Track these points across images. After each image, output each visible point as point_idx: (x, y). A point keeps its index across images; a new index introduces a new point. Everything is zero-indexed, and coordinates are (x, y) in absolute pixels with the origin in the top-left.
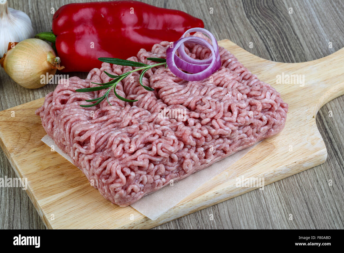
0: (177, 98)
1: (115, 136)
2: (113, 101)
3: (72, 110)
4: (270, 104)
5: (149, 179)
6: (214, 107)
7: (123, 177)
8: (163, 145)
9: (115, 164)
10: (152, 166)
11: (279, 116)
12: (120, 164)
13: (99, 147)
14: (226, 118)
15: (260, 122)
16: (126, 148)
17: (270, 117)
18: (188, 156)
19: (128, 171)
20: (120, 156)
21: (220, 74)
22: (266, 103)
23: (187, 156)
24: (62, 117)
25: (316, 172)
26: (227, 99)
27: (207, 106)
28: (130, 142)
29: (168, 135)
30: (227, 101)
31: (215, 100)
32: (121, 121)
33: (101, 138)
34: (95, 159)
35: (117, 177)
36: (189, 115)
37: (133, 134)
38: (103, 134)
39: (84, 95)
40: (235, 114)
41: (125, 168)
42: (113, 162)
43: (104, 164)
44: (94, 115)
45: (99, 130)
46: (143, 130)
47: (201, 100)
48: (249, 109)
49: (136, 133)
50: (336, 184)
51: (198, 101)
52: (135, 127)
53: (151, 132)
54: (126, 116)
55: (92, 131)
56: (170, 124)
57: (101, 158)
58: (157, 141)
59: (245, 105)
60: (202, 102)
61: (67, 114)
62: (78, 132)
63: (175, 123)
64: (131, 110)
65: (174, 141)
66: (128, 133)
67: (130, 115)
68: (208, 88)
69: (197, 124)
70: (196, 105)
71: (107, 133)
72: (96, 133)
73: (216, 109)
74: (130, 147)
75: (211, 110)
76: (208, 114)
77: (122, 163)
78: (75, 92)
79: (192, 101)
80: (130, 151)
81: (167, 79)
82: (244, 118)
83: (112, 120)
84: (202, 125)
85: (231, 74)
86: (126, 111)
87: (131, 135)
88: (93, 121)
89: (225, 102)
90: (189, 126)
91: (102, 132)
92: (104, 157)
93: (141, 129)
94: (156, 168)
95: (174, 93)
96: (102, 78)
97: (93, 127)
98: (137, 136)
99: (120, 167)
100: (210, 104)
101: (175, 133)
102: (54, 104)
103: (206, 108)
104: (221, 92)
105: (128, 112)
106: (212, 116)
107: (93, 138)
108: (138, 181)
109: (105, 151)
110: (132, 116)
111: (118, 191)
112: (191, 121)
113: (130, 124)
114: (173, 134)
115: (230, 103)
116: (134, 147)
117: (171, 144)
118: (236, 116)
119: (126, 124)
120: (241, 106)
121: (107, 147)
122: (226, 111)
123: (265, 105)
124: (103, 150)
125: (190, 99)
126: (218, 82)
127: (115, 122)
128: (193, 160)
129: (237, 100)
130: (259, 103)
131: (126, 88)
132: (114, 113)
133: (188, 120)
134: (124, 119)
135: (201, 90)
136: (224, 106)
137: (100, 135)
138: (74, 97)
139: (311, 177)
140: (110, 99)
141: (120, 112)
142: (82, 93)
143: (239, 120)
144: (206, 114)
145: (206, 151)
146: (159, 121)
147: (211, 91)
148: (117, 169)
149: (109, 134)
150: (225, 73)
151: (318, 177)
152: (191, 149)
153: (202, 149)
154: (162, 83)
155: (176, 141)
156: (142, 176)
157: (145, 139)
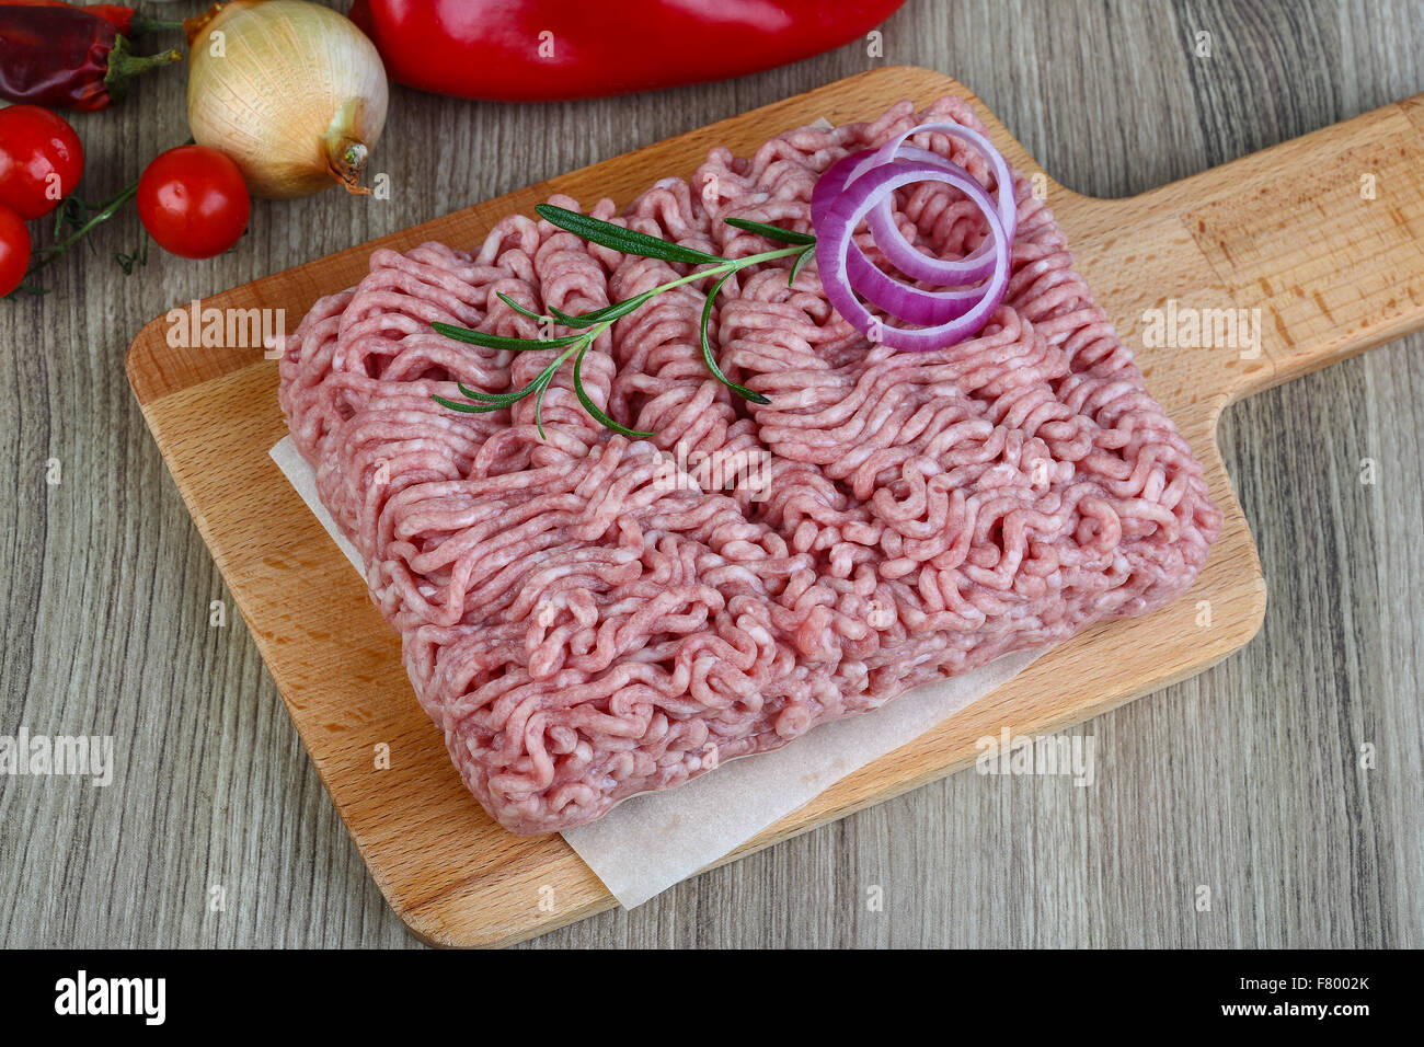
0: (808, 439)
1: (547, 583)
2: (565, 407)
3: (402, 416)
5: (640, 766)
6: (938, 519)
7: (544, 762)
8: (718, 667)
9: (526, 709)
10: (663, 725)
11: (1180, 561)
12: (543, 709)
13: (479, 608)
14: (974, 571)
15: (1104, 581)
16: (580, 647)
17: (1142, 562)
18: (801, 693)
19: (567, 742)
20: (551, 678)
21: (994, 353)
22: (1140, 520)
23: (799, 694)
24: (360, 437)
25: (1254, 829)
26: (997, 484)
27: (915, 504)
28: (599, 625)
29: (742, 621)
30: (994, 494)
31: (950, 480)
32: (581, 511)
33: (491, 577)
34: (458, 651)
35: (525, 754)
36: (840, 528)
37: (613, 588)
38: (502, 561)
39: (458, 352)
40: (1015, 556)
41: (559, 729)
42: (518, 694)
43: (487, 691)
44: (483, 451)
45: (490, 537)
46: (653, 578)
47: (900, 466)
48: (1070, 533)
49: (626, 589)
50: (1313, 899)
51: (886, 470)
52: (627, 556)
53: (682, 597)
54: (601, 494)
55: (463, 544)
56: (759, 560)
57: (479, 663)
58: (697, 643)
59: (1058, 523)
60: (900, 476)
61: (380, 432)
62: (412, 532)
63: (780, 563)
64: (626, 468)
65: (760, 649)
66: (598, 577)
67: (615, 495)
68: (936, 413)
69: (864, 574)
70: (877, 486)
71: (520, 559)
72: (476, 554)
73: (946, 529)
74: (592, 649)
75: (926, 528)
76: (911, 544)
77: (550, 708)
78: (426, 328)
79: (864, 468)
80: (590, 664)
81: (789, 333)
82: (1044, 578)
83: (546, 503)
84: (880, 579)
85: (1035, 359)
86: (605, 469)
87: (606, 592)
88: (476, 487)
89: (985, 498)
90: (830, 574)
91: (501, 553)
92: (489, 658)
93: (647, 569)
94: (676, 730)
95: (803, 412)
96: (538, 267)
97: (470, 520)
98: (628, 605)
99: (544, 721)
100: (928, 497)
101: (771, 614)
102: (337, 362)
103: (911, 516)
104: (979, 442)
105: (613, 479)
106: (924, 554)
107: (462, 577)
108: (599, 772)
109: (499, 632)
110: (625, 501)
111: (518, 802)
112: (843, 560)
113: (610, 539)
114: (765, 616)
115: (1005, 507)
116: (608, 651)
117: (748, 667)
118: (1014, 568)
119: (594, 532)
120: (1042, 528)
121: (509, 615)
122: (982, 538)
123: (1134, 523)
124: (493, 622)
125: (856, 457)
126: (978, 381)
127: (554, 510)
128: (818, 701)
129: (1034, 488)
130: (1113, 522)
131: (624, 336)
132: (561, 464)
133: (833, 553)
134: (591, 507)
135: (907, 420)
136: (978, 517)
137: (489, 565)
138: (419, 353)
139: (1228, 850)
140: (554, 397)
141: (582, 470)
142: (452, 344)
143: (1021, 587)
144: (903, 537)
145: (875, 674)
146: (721, 538)
147: (941, 431)
148: (528, 730)
149: (526, 564)
150: (1012, 352)
151: (1255, 855)
152: (821, 672)
153: (863, 669)
154: (765, 350)
155: (767, 651)
156: (616, 758)
157: (656, 621)
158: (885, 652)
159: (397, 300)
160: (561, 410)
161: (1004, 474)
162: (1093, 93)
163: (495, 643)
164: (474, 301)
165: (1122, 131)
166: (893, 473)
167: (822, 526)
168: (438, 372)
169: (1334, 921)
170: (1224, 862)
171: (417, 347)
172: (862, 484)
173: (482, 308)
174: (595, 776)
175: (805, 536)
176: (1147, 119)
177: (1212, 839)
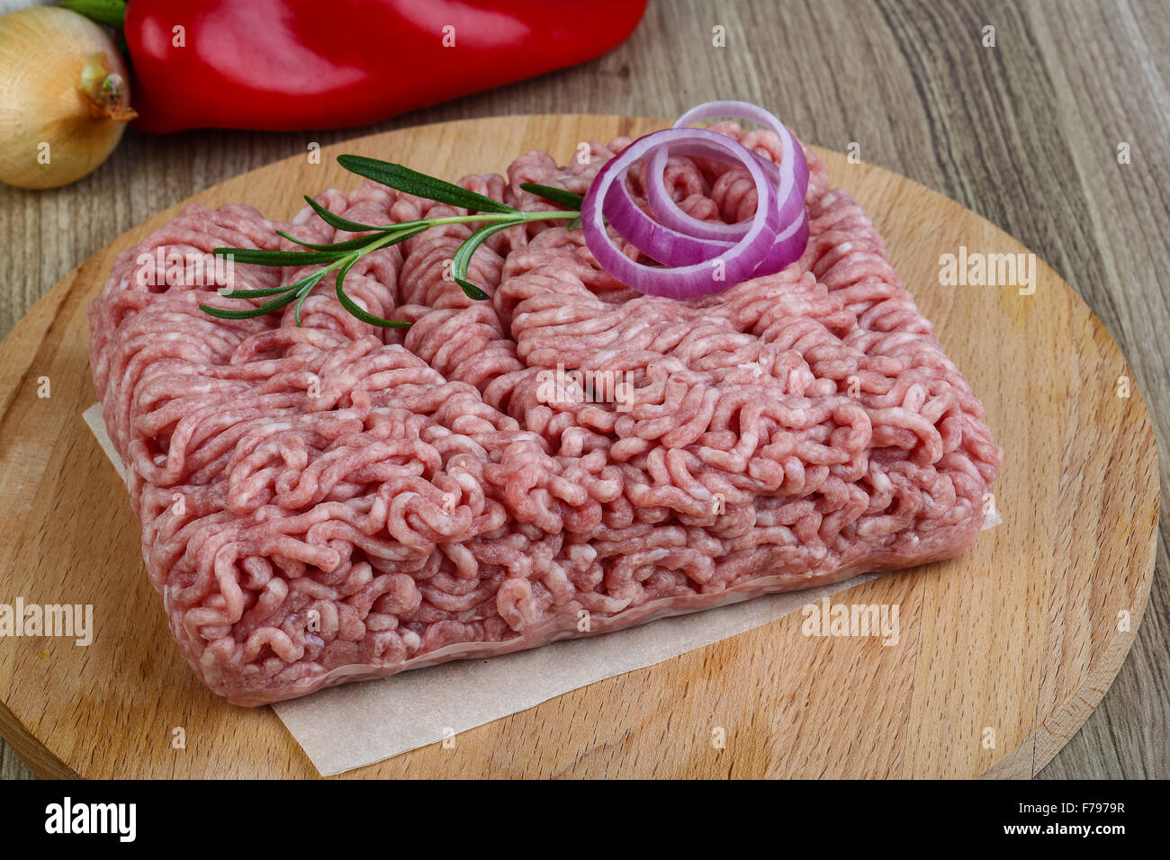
0: (557, 343)
1: (264, 434)
2: (324, 312)
3: (166, 315)
4: (914, 433)
5: (345, 621)
6: (673, 403)
7: (233, 594)
8: (415, 502)
9: (221, 538)
10: (364, 573)
11: (950, 488)
12: (238, 540)
13: (202, 466)
14: (706, 452)
15: (861, 495)
16: (282, 485)
17: (905, 482)
18: (521, 564)
19: (260, 573)
20: (249, 512)
21: (766, 288)
22: (895, 426)
23: (517, 564)
26: (742, 380)
27: (652, 391)
28: (306, 466)
29: (450, 469)
30: (736, 387)
31: (693, 377)
33: (214, 435)
35: (215, 586)
36: (575, 414)
37: (329, 440)
38: (227, 421)
40: (751, 440)
41: (250, 559)
44: (239, 348)
45: (221, 402)
46: (370, 432)
47: (645, 364)
48: (823, 438)
49: (342, 440)
51: (632, 367)
52: (348, 415)
53: (395, 447)
54: (339, 372)
55: (191, 404)
56: (488, 434)
57: (188, 506)
58: (400, 482)
60: (645, 376)
62: (150, 400)
63: (508, 435)
64: (371, 357)
65: (466, 495)
66: (316, 432)
67: (352, 373)
68: (692, 327)
69: (593, 453)
71: (246, 420)
72: (202, 413)
73: (680, 410)
75: (661, 410)
76: (643, 423)
77: (245, 539)
79: (607, 364)
80: (291, 500)
81: (560, 268)
82: (782, 464)
84: (611, 460)
86: (348, 354)
87: (324, 447)
89: (727, 390)
90: (560, 452)
91: (229, 414)
92: (199, 503)
93: (367, 427)
94: (381, 584)
97: (205, 389)
98: (339, 453)
99: (236, 548)
100: (667, 386)
101: (485, 469)
103: (649, 400)
104: (732, 349)
105: (354, 362)
106: (654, 432)
107: (185, 430)
109: (217, 487)
110: (360, 379)
111: (212, 641)
112: (574, 441)
113: (341, 408)
114: (477, 469)
115: (745, 399)
116: (309, 487)
117: (446, 504)
118: (749, 451)
119: (325, 402)
120: (783, 419)
121: (227, 469)
122: (719, 424)
123: (888, 430)
124: (213, 479)
125: (603, 358)
126: (750, 314)
127: (293, 390)
129: (785, 391)
130: (864, 424)
131: (407, 277)
132: (310, 354)
133: (565, 435)
134: (327, 382)
135: (661, 332)
136: (716, 406)
137: (214, 424)
140: (316, 303)
141: (327, 356)
143: (755, 471)
144: (636, 420)
145: (607, 564)
146: (454, 415)
147: (696, 341)
148: (219, 554)
149: (251, 424)
150: (787, 289)
152: (542, 545)
153: (592, 554)
154: (536, 280)
155: (473, 500)
156: (316, 605)
157: (364, 466)
159: (189, 236)
161: (750, 370)
163: (210, 495)
167: (556, 412)
174: (294, 624)
175: (539, 417)
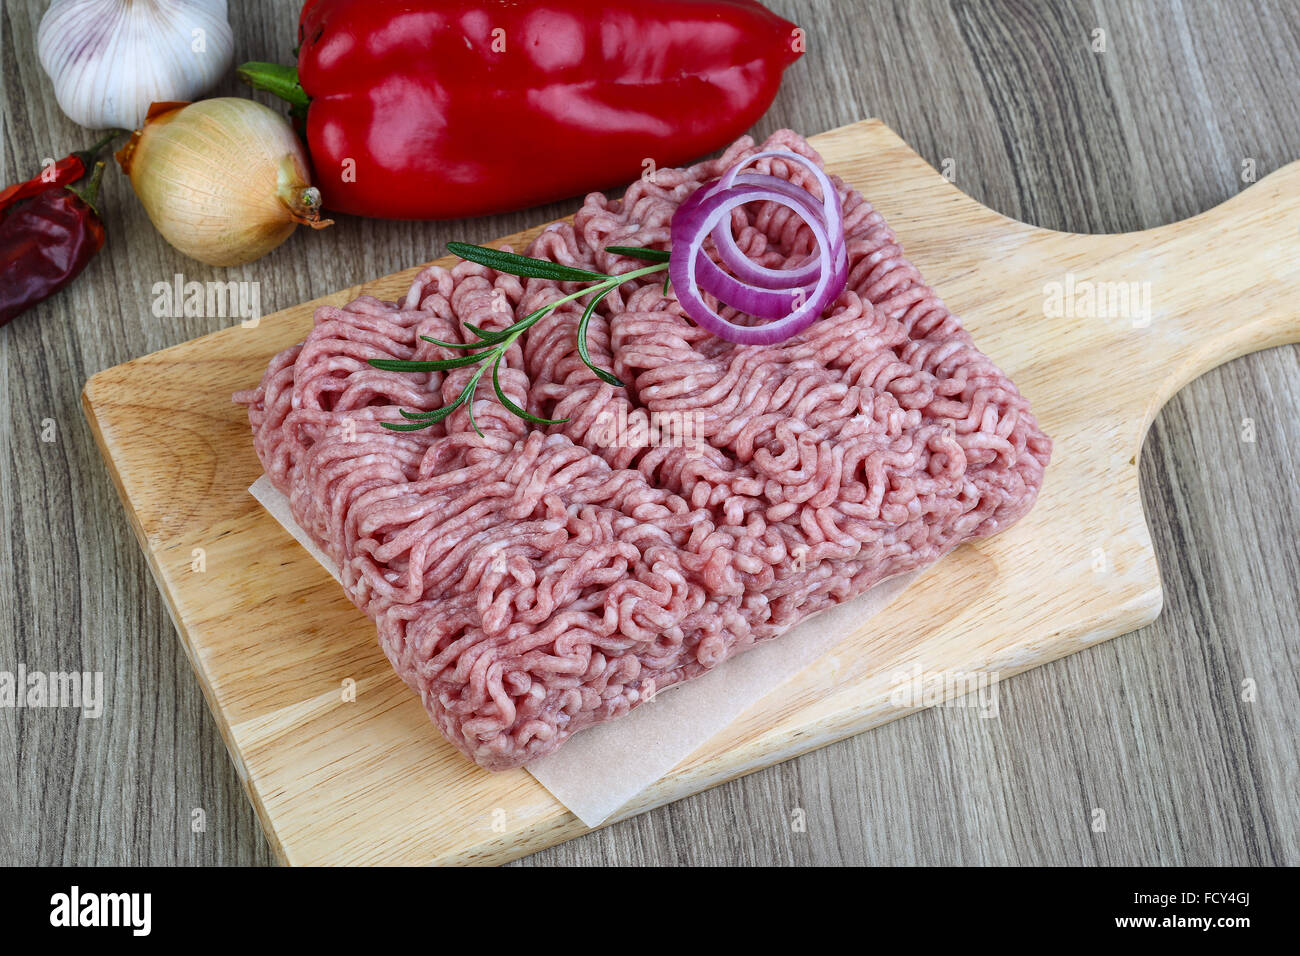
1: (490, 555)
2: (489, 415)
4: (993, 450)
5: (587, 699)
6: (810, 467)
7: (506, 704)
8: (640, 606)
9: (485, 660)
10: (601, 663)
11: (1021, 483)
12: (499, 659)
13: (436, 584)
14: (846, 506)
15: (958, 505)
16: (523, 604)
17: (988, 487)
18: (715, 625)
19: (523, 684)
20: (502, 632)
21: (841, 329)
22: (981, 449)
23: (713, 626)
24: (321, 459)
25: (1121, 656)
26: (857, 433)
27: (789, 457)
28: (537, 584)
29: (656, 567)
30: (854, 441)
31: (816, 435)
32: (511, 495)
33: (443, 557)
34: (423, 623)
35: (489, 699)
36: (729, 485)
37: (546, 553)
38: (451, 543)
39: (395, 381)
40: (879, 490)
41: (514, 674)
42: (477, 650)
43: (450, 651)
44: (426, 459)
45: (438, 524)
46: (578, 540)
47: (773, 429)
48: (924, 467)
49: (556, 553)
50: (1179, 706)
51: (762, 434)
52: (554, 526)
53: (604, 553)
54: (527, 479)
55: (416, 533)
56: (666, 517)
57: (441, 629)
58: (621, 588)
59: (911, 458)
60: (774, 437)
61: (338, 453)
62: (372, 528)
63: (683, 518)
64: (546, 456)
65: (674, 588)
66: (531, 546)
67: (539, 478)
68: (798, 382)
69: (754, 520)
70: (756, 447)
71: (465, 539)
72: (428, 540)
73: (817, 474)
74: (534, 604)
75: (801, 475)
76: (790, 489)
77: (505, 657)
78: (367, 366)
79: (743, 433)
80: (534, 617)
81: (668, 334)
82: (906, 505)
83: (481, 491)
84: (769, 523)
85: (877, 329)
86: (528, 459)
87: (540, 557)
88: (422, 486)
89: (848, 445)
90: (726, 524)
91: (449, 536)
92: (449, 624)
93: (572, 535)
94: (613, 666)
95: (687, 396)
96: (455, 307)
97: (419, 513)
98: (559, 565)
99: (501, 669)
100: (799, 450)
101: (680, 559)
102: (296, 402)
103: (786, 467)
104: (837, 401)
105: (535, 466)
106: (802, 497)
107: (419, 559)
108: (554, 708)
109: (455, 602)
110: (547, 483)
111: (489, 741)
112: (735, 510)
113: (539, 514)
114: (675, 561)
115: (865, 451)
116: (547, 604)
117: (665, 603)
118: (879, 500)
119: (525, 510)
120: (899, 465)
121: (462, 587)
122: (849, 479)
123: (976, 453)
124: (448, 594)
125: (736, 426)
126: (831, 353)
127: (489, 498)
128: (731, 632)
129: (888, 433)
130: (958, 453)
131: (533, 354)
132: (491, 460)
133: (726, 505)
134: (519, 490)
135: (774, 391)
136: (843, 462)
137: (440, 547)
138: (363, 386)
139: (1102, 676)
140: (480, 408)
141: (509, 462)
142: (389, 375)
143: (887, 515)
144: (783, 485)
145: (775, 604)
146: (631, 503)
147: (805, 396)
148: (489, 677)
149: (471, 543)
150: (856, 326)
151: (1124, 677)
152: (729, 605)
153: (764, 600)
154: (650, 349)
155: (680, 589)
156: (566, 695)
157: (584, 576)
158: (780, 584)
159: (339, 345)
160: (487, 418)
161: (861, 423)
162: (897, 89)
163: (452, 611)
164: (405, 340)
165: (926, 116)
166: (768, 436)
167: (714, 485)
168: (380, 399)
169: (1199, 720)
170: (1100, 687)
171: (360, 381)
172: (743, 447)
173: (412, 344)
174: (550, 712)
175: (701, 494)
176: (945, 103)
177: (1087, 669)
